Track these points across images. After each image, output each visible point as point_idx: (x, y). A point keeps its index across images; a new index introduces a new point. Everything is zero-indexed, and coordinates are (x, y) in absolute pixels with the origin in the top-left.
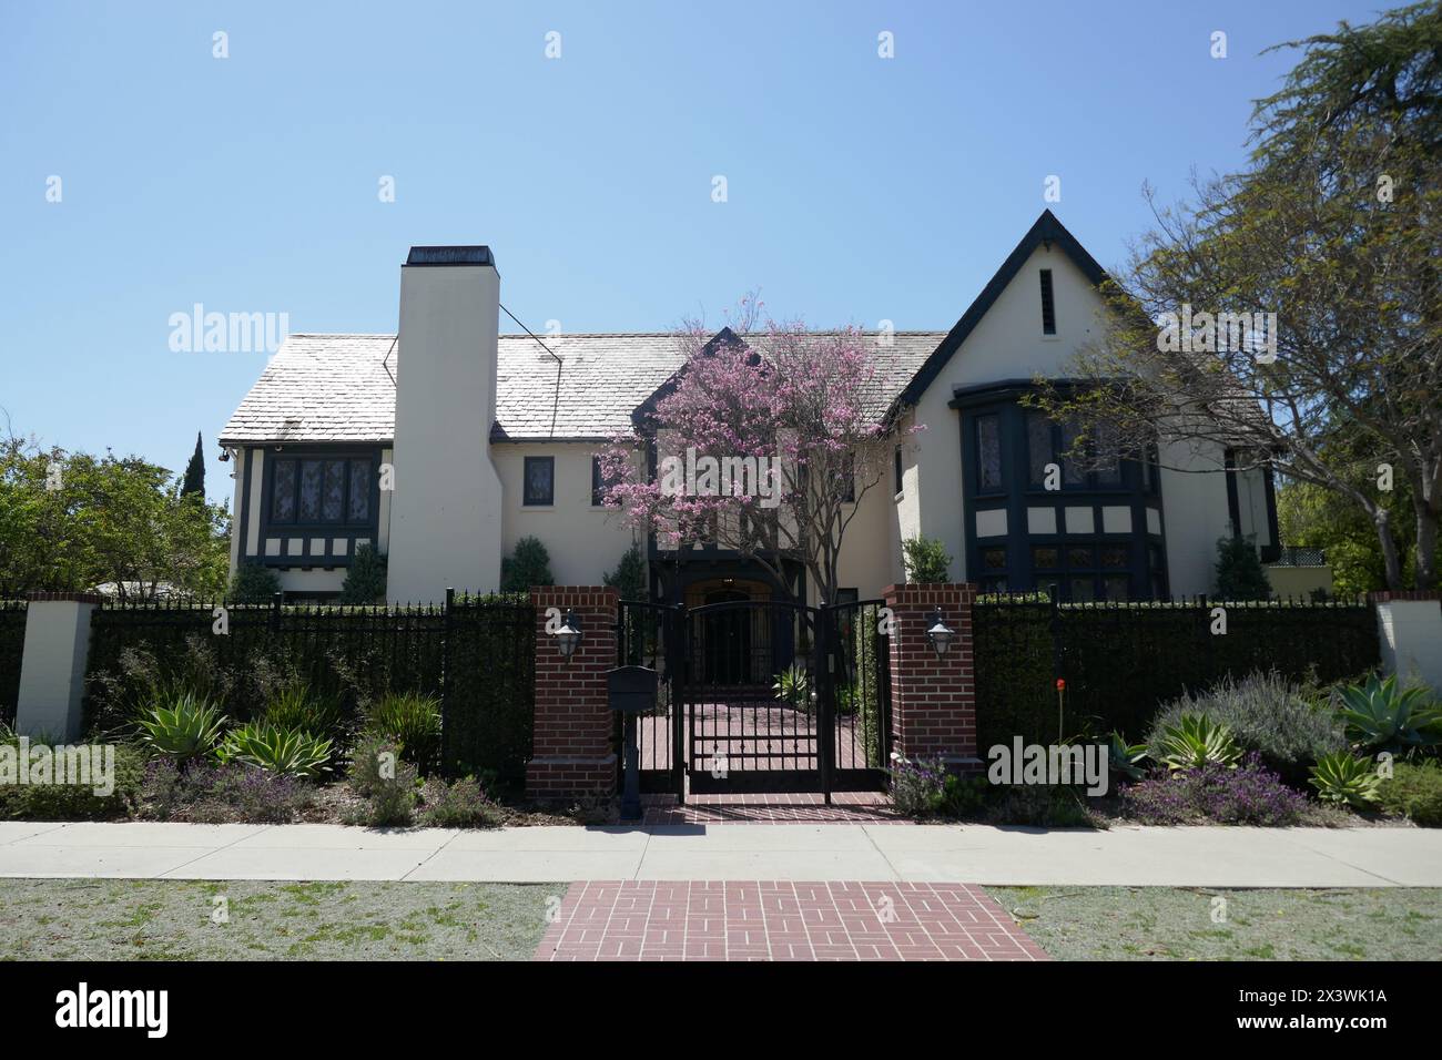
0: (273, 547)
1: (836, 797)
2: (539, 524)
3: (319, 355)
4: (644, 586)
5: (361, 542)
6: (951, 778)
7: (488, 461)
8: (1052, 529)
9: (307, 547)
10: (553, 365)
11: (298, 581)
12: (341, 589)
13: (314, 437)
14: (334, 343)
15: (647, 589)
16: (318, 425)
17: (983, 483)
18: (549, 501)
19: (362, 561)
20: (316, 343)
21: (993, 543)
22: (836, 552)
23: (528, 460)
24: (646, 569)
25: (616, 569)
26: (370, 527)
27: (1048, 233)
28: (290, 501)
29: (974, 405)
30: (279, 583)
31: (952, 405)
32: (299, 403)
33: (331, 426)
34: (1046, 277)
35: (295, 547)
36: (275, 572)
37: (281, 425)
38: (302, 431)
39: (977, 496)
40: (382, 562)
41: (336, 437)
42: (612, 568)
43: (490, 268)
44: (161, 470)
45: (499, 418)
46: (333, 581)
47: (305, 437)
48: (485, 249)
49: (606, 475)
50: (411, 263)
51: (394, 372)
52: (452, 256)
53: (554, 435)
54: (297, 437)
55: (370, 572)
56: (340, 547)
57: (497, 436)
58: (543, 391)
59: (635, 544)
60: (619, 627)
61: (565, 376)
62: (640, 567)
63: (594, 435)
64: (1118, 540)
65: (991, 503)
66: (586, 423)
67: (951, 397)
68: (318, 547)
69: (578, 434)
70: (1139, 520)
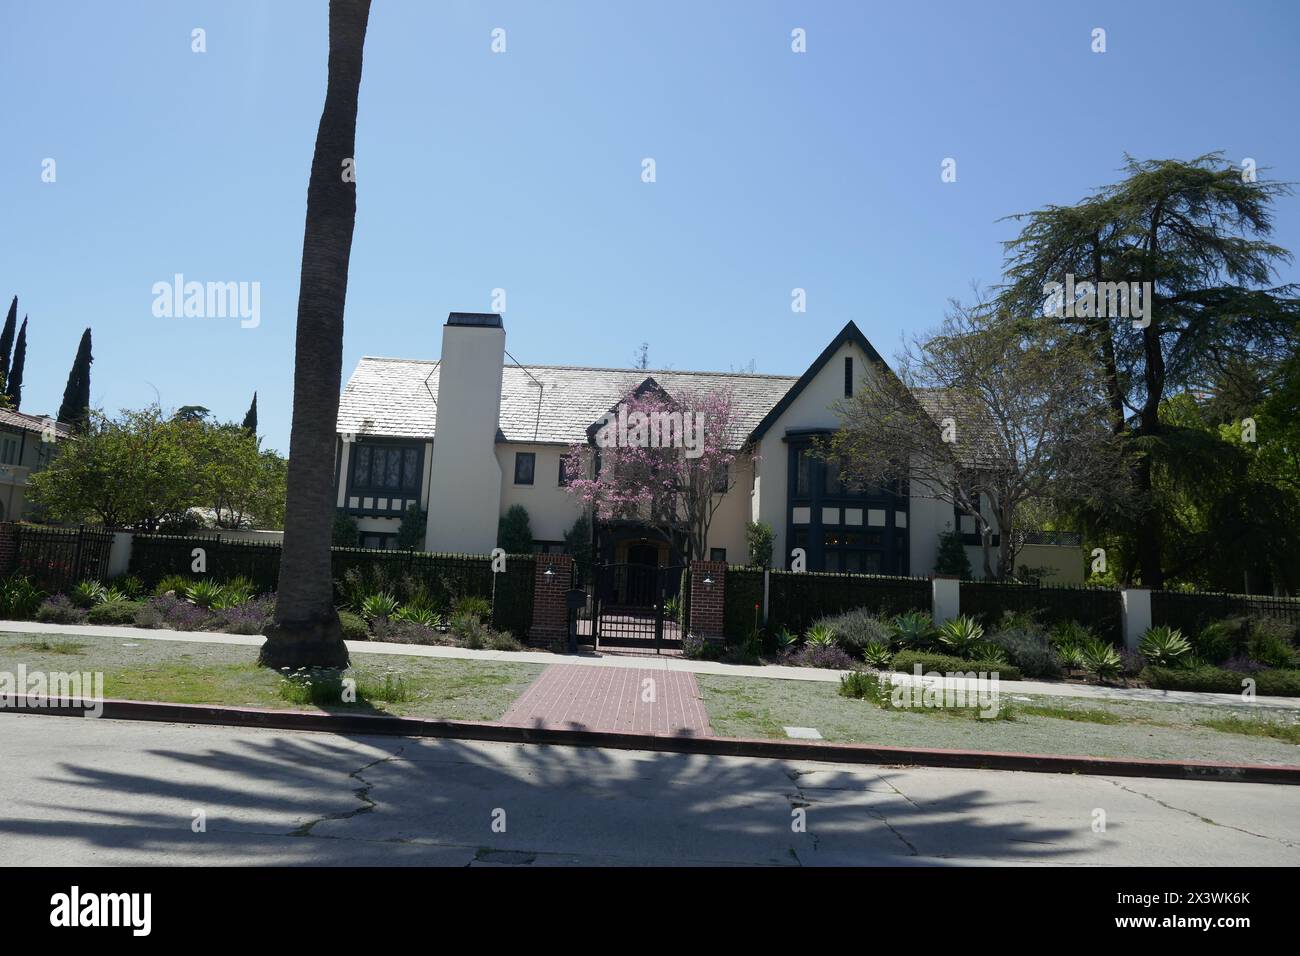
0: (354, 502)
1: (662, 651)
2: (523, 496)
3: (382, 373)
4: (589, 540)
5: (410, 502)
6: (707, 643)
7: (493, 455)
8: (836, 521)
9: (375, 504)
10: (536, 389)
11: (369, 525)
12: (397, 531)
13: (383, 433)
14: (392, 365)
15: (591, 542)
16: (384, 425)
17: (799, 489)
18: (530, 481)
19: (411, 515)
20: (380, 365)
21: (801, 528)
22: (707, 527)
23: (518, 455)
24: (591, 529)
25: (572, 528)
26: (416, 493)
27: (851, 335)
28: (366, 474)
29: (797, 441)
30: (358, 526)
31: (784, 440)
32: (371, 408)
33: (394, 425)
34: (849, 362)
35: (368, 503)
36: (355, 518)
37: (361, 424)
38: (375, 428)
39: (795, 499)
40: (424, 516)
41: (397, 434)
42: (569, 528)
43: (501, 330)
44: (200, 409)
45: (501, 426)
46: (392, 526)
47: (377, 433)
48: (497, 317)
49: (569, 471)
50: (450, 324)
51: (436, 394)
52: (476, 321)
53: (537, 440)
54: (372, 433)
55: (415, 523)
56: (397, 504)
57: (499, 438)
58: (529, 406)
59: (585, 513)
60: (572, 573)
61: (544, 398)
62: (587, 528)
63: (561, 441)
64: (876, 530)
65: (802, 504)
66: (558, 433)
67: (783, 435)
68: (382, 504)
69: (551, 440)
70: (891, 518)
